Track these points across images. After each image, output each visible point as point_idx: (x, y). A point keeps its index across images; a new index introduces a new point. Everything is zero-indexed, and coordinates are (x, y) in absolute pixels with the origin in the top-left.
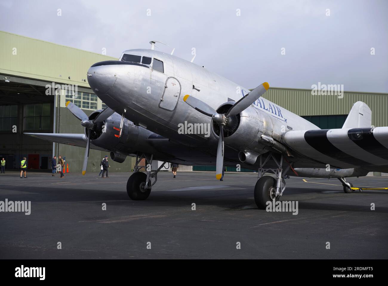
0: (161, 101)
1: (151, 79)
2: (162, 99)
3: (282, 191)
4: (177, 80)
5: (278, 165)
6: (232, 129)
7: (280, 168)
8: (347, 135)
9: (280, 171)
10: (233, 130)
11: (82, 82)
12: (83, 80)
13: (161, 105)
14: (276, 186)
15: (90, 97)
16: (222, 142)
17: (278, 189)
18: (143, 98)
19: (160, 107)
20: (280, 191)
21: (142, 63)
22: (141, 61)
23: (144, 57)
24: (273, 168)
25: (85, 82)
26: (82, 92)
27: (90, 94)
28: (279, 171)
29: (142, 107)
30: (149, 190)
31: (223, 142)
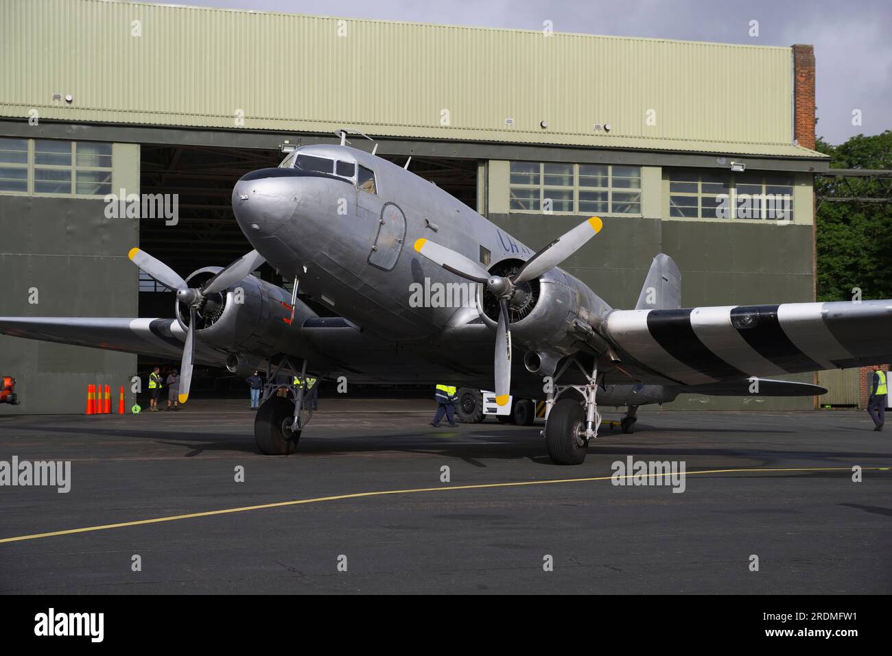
0: (373, 250)
1: (357, 206)
2: (373, 247)
3: (597, 428)
4: (399, 208)
5: (588, 377)
6: (521, 307)
7: (592, 382)
8: (730, 319)
9: (593, 388)
10: (521, 309)
11: (597, 132)
12: (598, 127)
13: (372, 260)
14: (586, 419)
15: (610, 177)
16: (507, 332)
17: (590, 424)
18: (343, 244)
19: (370, 264)
20: (593, 428)
21: (337, 173)
22: (335, 169)
23: (338, 162)
24: (577, 384)
25: (606, 133)
26: (575, 163)
27: (610, 168)
28: (590, 388)
29: (337, 262)
30: (298, 433)
31: (509, 333)
